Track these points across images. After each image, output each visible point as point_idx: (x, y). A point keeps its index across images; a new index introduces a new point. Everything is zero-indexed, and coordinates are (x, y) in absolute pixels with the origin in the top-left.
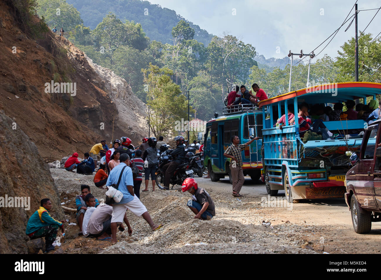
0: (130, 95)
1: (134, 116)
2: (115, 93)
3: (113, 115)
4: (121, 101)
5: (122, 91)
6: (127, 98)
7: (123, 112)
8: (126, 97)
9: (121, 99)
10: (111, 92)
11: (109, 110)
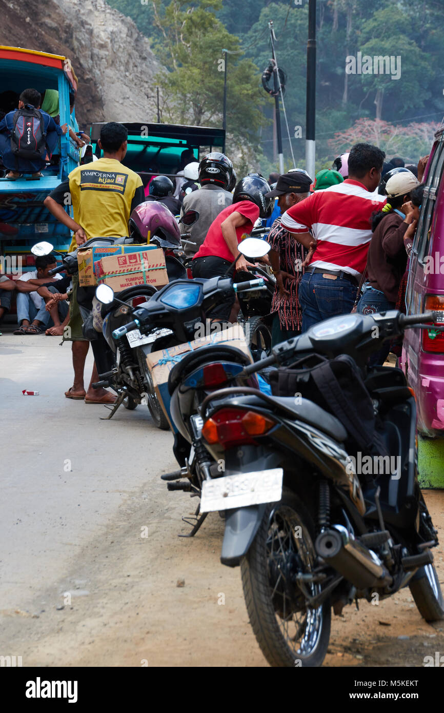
0: (145, 59)
1: (148, 113)
2: (103, 53)
3: (88, 111)
4: (118, 75)
5: (121, 50)
6: (136, 66)
7: (121, 102)
8: (131, 65)
9: (119, 70)
10: (91, 51)
11: (80, 97)
